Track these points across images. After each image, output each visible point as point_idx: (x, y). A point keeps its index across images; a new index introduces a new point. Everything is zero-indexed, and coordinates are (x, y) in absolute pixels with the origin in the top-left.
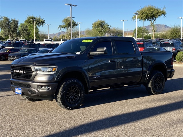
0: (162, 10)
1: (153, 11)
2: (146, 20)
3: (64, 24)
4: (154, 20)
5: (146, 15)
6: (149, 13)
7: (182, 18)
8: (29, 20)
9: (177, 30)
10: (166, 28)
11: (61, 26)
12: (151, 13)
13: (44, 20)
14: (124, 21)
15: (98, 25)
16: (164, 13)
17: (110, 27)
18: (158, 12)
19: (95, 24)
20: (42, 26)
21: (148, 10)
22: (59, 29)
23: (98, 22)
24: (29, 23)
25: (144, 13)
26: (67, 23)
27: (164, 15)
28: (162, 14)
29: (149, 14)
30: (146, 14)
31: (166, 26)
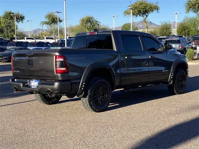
0: (155, 5)
1: (145, 6)
2: (138, 15)
3: (47, 20)
4: (147, 16)
5: (139, 11)
6: (142, 8)
7: (176, 13)
8: (6, 16)
9: (168, 27)
10: (151, 25)
11: (43, 22)
12: (144, 8)
13: (23, 15)
14: (114, 16)
15: (87, 21)
16: (157, 8)
17: (99, 23)
18: (150, 7)
19: (83, 20)
20: (21, 22)
21: (140, 4)
22: (42, 25)
23: (85, 18)
24: (7, 19)
25: (136, 8)
26: (50, 18)
27: (156, 10)
28: (155, 9)
29: (142, 10)
30: (139, 9)
31: (151, 22)
